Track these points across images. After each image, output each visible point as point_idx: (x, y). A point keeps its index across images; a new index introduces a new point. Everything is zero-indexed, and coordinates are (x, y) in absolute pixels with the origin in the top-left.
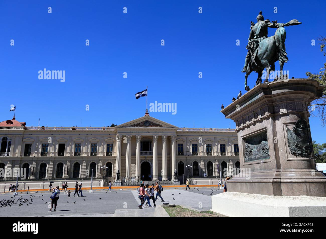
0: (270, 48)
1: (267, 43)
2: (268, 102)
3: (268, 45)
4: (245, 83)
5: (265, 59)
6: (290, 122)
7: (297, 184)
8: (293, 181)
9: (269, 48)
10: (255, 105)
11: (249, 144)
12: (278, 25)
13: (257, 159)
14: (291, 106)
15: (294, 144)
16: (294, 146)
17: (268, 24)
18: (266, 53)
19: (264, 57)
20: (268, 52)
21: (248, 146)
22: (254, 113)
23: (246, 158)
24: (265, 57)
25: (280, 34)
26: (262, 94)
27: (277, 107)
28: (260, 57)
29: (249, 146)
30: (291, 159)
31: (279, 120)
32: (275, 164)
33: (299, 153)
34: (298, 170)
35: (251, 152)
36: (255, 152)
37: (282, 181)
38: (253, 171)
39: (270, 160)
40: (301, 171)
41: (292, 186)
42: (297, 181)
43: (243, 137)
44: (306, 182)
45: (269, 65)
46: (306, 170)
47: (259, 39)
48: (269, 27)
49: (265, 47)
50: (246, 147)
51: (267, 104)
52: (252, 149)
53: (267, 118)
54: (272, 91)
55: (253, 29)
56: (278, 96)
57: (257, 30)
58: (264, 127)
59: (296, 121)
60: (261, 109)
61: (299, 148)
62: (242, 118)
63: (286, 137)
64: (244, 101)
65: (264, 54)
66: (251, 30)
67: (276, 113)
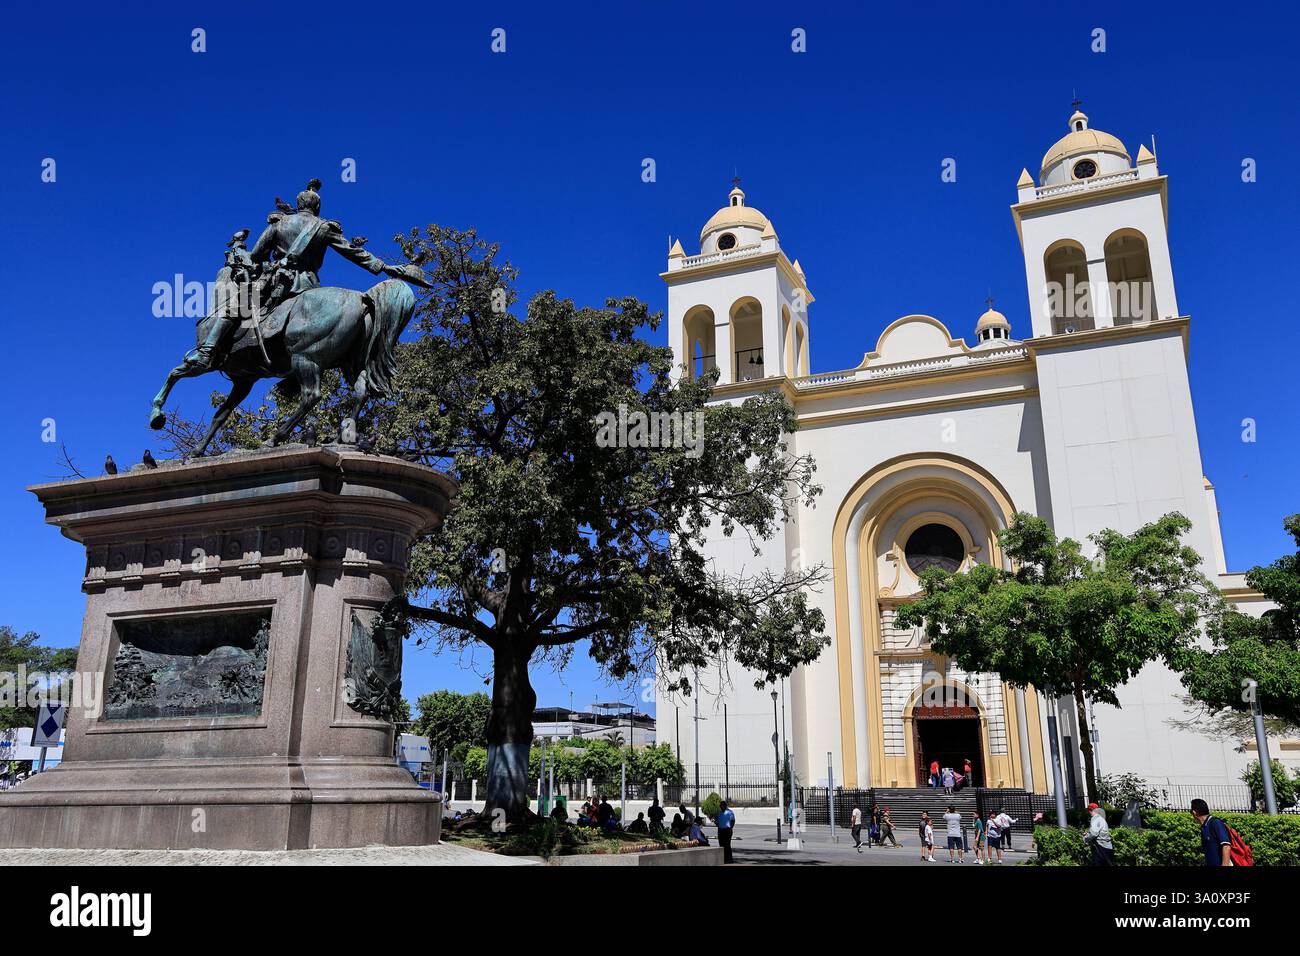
0: (345, 330)
1: (340, 310)
2: (313, 514)
3: (340, 317)
4: (158, 397)
5: (310, 357)
6: (368, 597)
7: (364, 806)
8: (357, 796)
9: (342, 326)
10: (246, 510)
11: (139, 650)
12: (368, 259)
13: (191, 712)
14: (381, 547)
15: (365, 673)
16: (363, 680)
17: (336, 237)
18: (325, 340)
19: (314, 348)
20: (332, 340)
21: (134, 658)
22: (224, 537)
23: (114, 701)
24: (317, 352)
25: (399, 303)
26: (311, 484)
27: (335, 538)
28: (296, 341)
29: (139, 658)
30: (346, 722)
31: (332, 586)
32: (286, 737)
33: (371, 705)
34: (360, 761)
35: (149, 680)
36: (172, 683)
37: (317, 796)
38: (150, 757)
39: (261, 722)
40: (369, 765)
41: (349, 813)
42: (367, 796)
43: (116, 618)
44: (389, 802)
45: (318, 383)
46: (379, 761)
47: (294, 274)
48: (337, 249)
49: (327, 318)
50: (118, 659)
51: (307, 522)
52: (155, 671)
53: (289, 570)
54: (344, 484)
55: (279, 227)
56: (352, 505)
57: (297, 242)
58: (266, 597)
59: (386, 599)
60: (268, 529)
61: (376, 687)
62: (147, 540)
63: (345, 646)
64: (205, 483)
65: (318, 338)
66: (270, 229)
67: (326, 558)
